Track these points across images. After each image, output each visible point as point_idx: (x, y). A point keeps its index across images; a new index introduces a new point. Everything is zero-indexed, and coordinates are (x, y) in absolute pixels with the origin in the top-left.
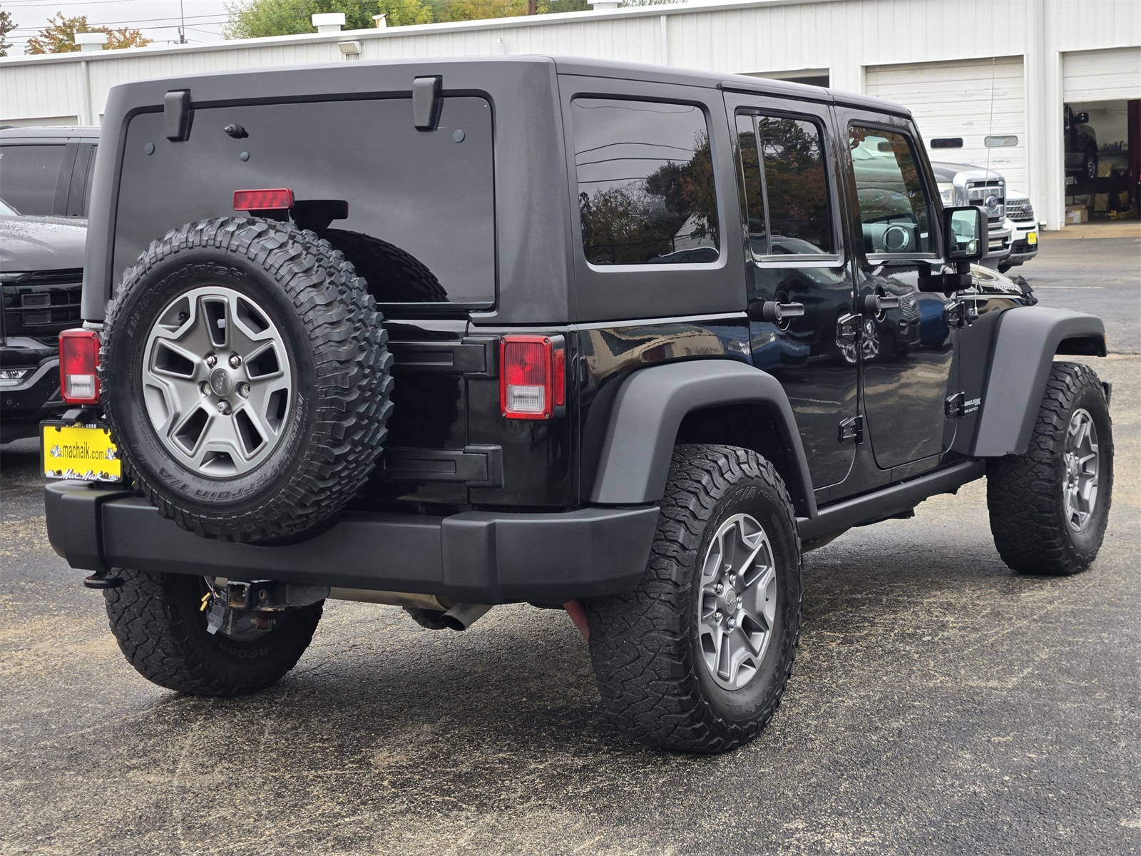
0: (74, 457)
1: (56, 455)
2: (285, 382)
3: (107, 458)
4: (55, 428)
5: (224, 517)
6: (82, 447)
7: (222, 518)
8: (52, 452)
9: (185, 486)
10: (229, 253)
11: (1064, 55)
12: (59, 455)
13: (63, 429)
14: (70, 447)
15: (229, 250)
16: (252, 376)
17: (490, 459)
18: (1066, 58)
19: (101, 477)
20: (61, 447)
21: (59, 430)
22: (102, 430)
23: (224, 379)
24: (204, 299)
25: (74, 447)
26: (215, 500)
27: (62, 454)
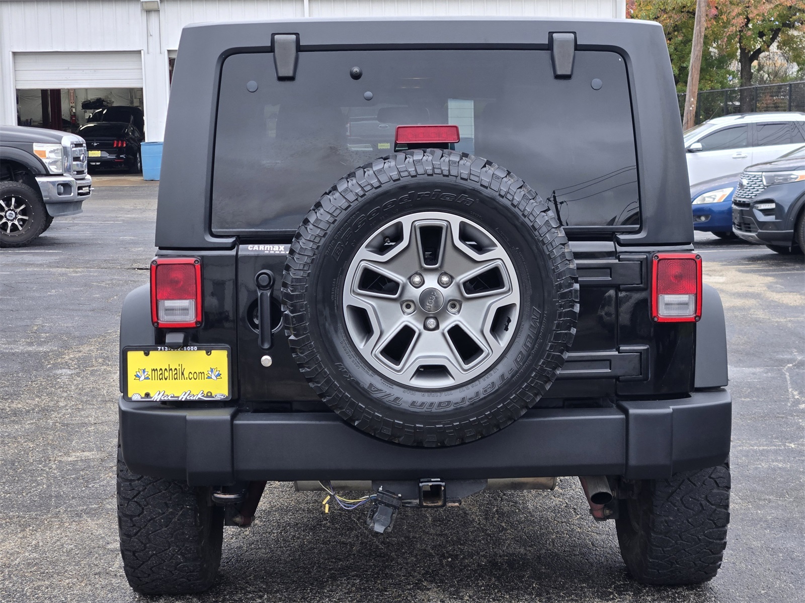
0: (166, 379)
1: (142, 378)
2: (513, 297)
3: (209, 378)
4: (142, 352)
5: (444, 424)
6: (176, 369)
7: (442, 426)
8: (137, 376)
9: (397, 398)
10: (459, 181)
11: (14, 54)
12: (147, 378)
13: (151, 352)
14: (161, 369)
15: (459, 178)
16: (467, 294)
17: (644, 357)
18: (17, 56)
19: (202, 396)
20: (149, 370)
21: (147, 354)
22: (204, 352)
23: (436, 298)
24: (417, 224)
25: (166, 369)
26: (434, 410)
27: (150, 377)
